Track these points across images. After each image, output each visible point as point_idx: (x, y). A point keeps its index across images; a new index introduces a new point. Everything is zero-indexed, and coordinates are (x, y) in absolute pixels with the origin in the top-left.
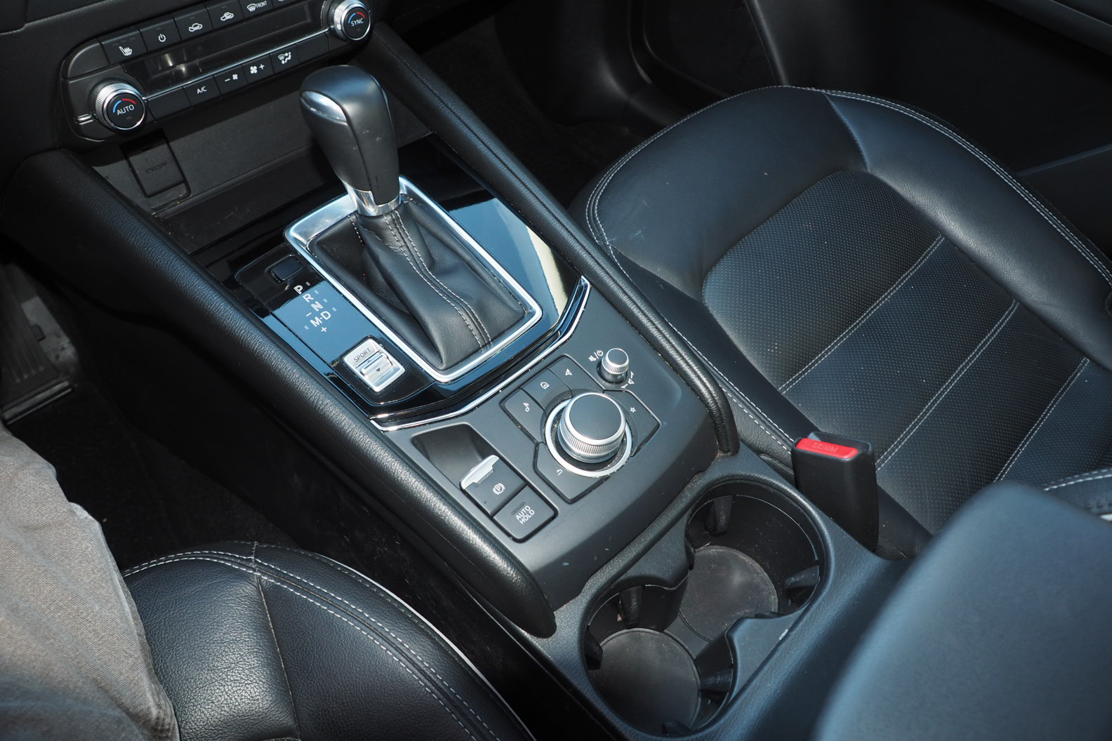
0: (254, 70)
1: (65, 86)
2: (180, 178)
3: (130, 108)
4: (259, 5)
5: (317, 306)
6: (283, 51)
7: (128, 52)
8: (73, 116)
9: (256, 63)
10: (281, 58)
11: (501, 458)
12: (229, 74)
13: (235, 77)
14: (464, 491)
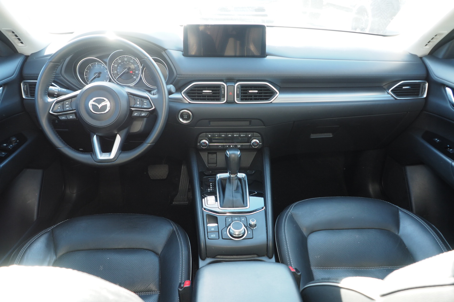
0: (232, 146)
1: (198, 138)
2: (216, 162)
3: (205, 145)
4: (237, 135)
5: (211, 188)
6: (239, 145)
7: (210, 136)
8: (197, 143)
9: (233, 145)
10: (238, 146)
11: (218, 226)
12: (226, 145)
13: (227, 146)
14: (207, 226)
